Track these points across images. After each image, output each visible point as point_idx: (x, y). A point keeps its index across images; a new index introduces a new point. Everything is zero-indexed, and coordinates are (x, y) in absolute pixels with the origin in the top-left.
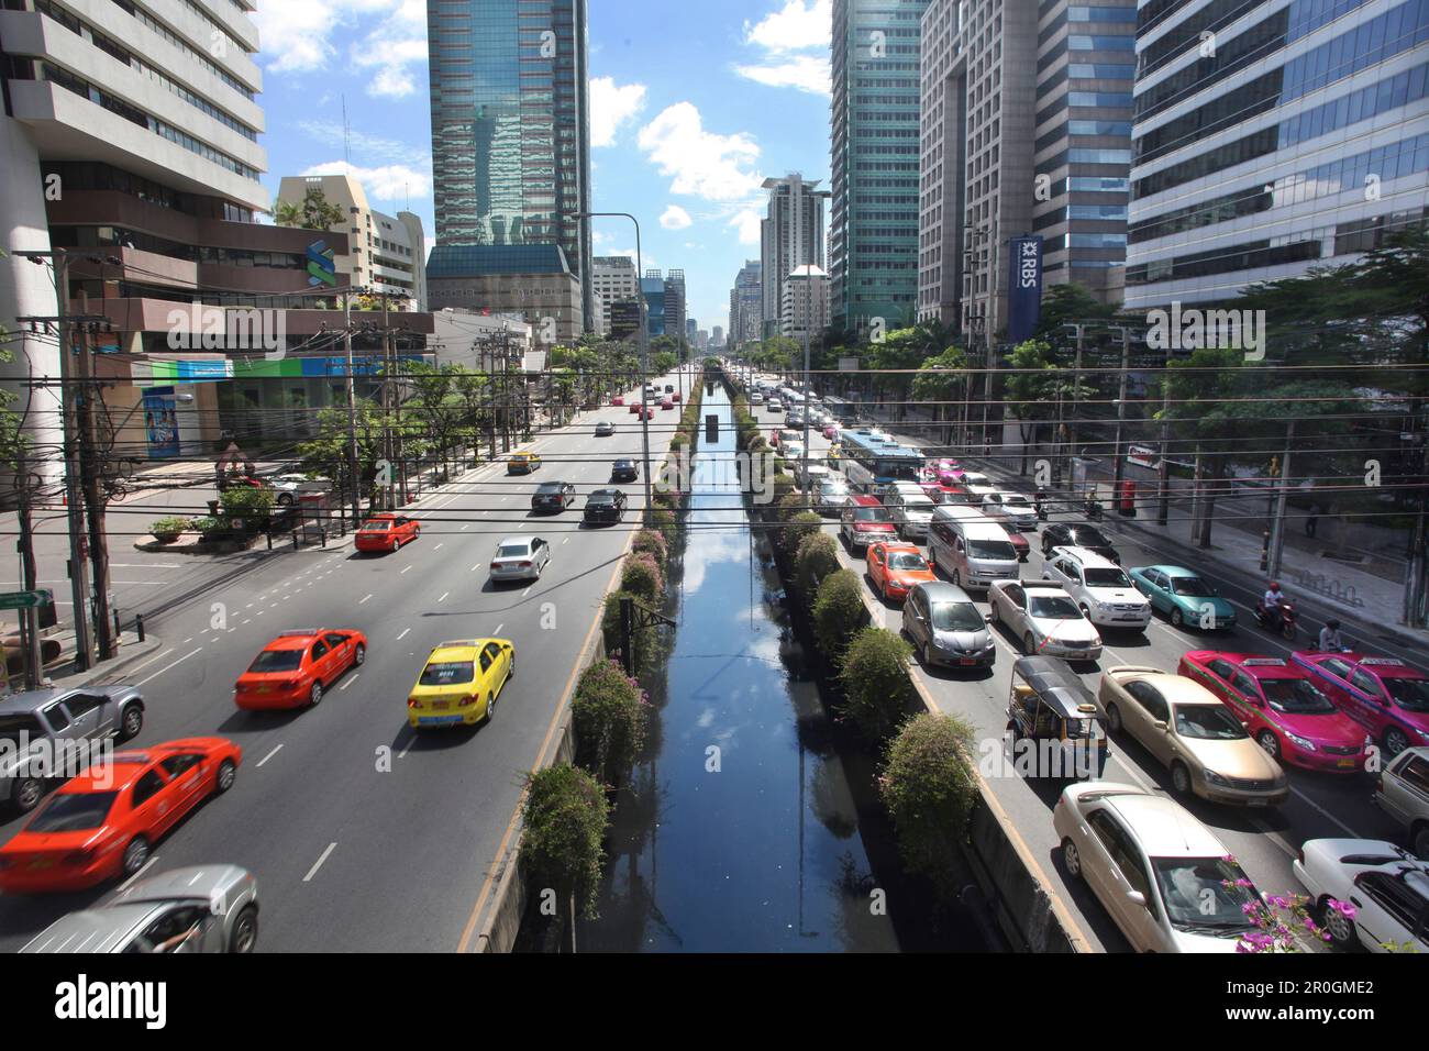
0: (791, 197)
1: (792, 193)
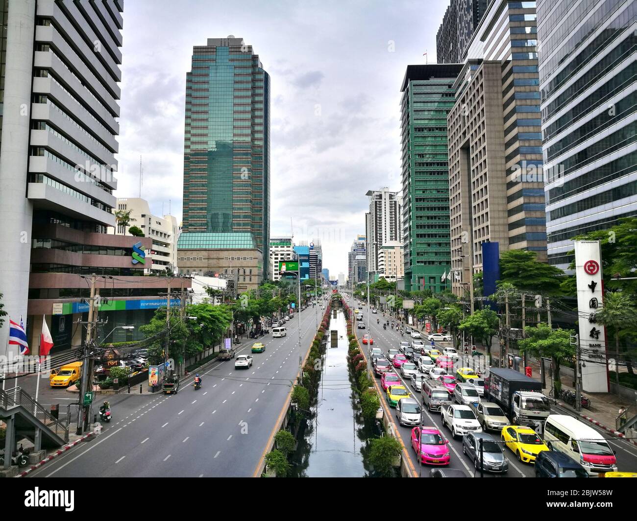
0: (383, 201)
1: (383, 198)
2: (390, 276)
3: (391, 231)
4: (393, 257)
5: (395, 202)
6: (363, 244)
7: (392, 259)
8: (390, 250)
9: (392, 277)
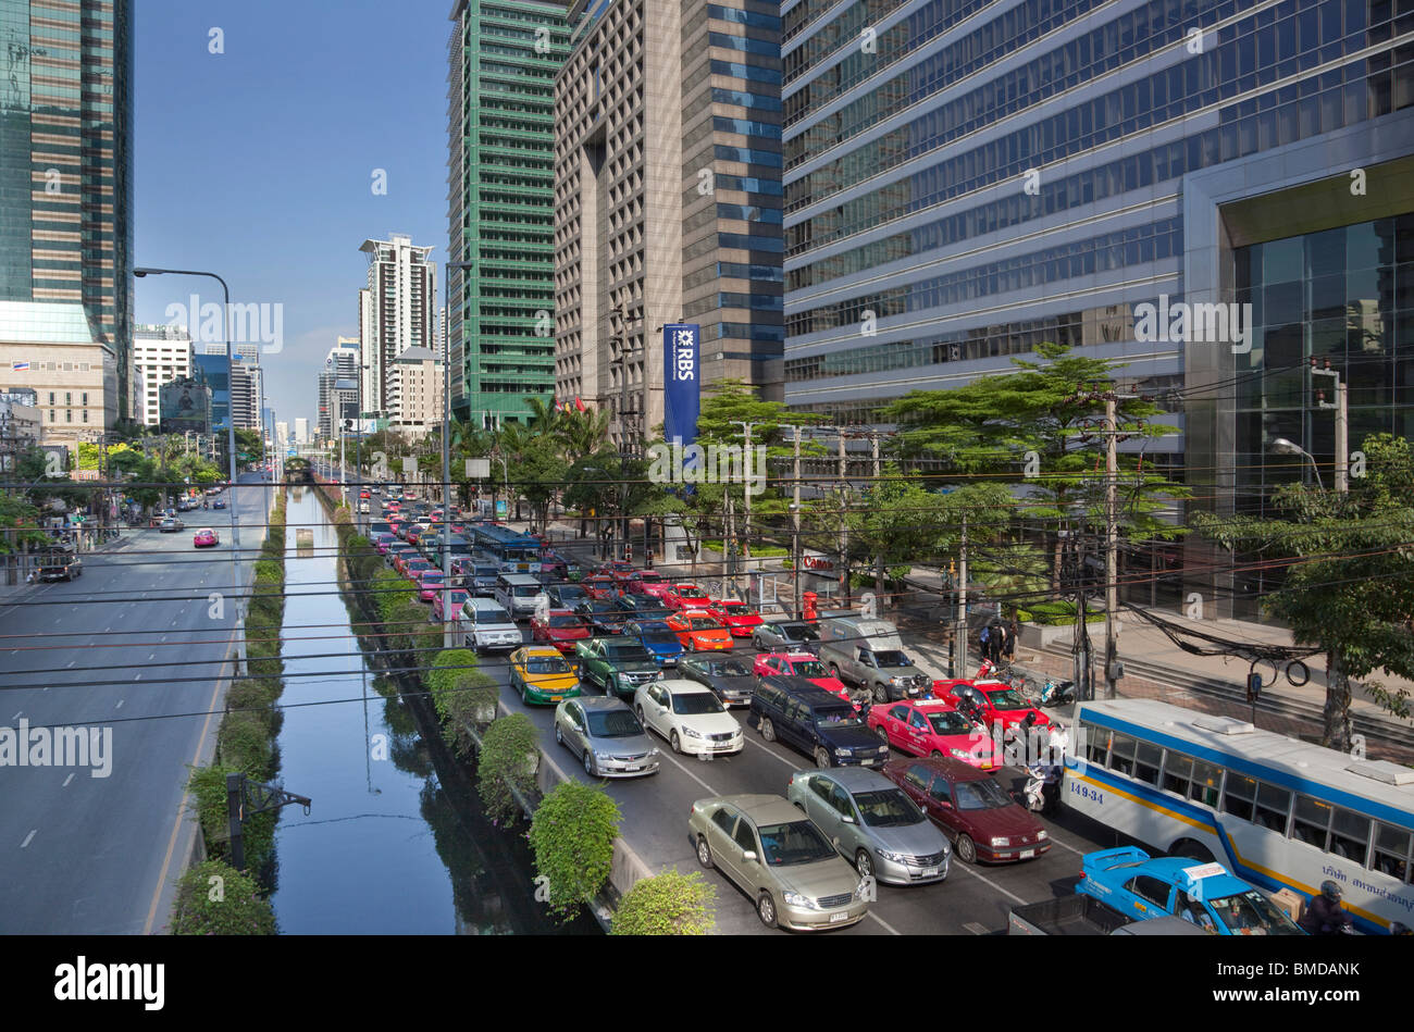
2: (413, 420)
3: (414, 329)
4: (418, 382)
5: (424, 269)
6: (351, 357)
7: (418, 385)
8: (413, 367)
9: (417, 423)
